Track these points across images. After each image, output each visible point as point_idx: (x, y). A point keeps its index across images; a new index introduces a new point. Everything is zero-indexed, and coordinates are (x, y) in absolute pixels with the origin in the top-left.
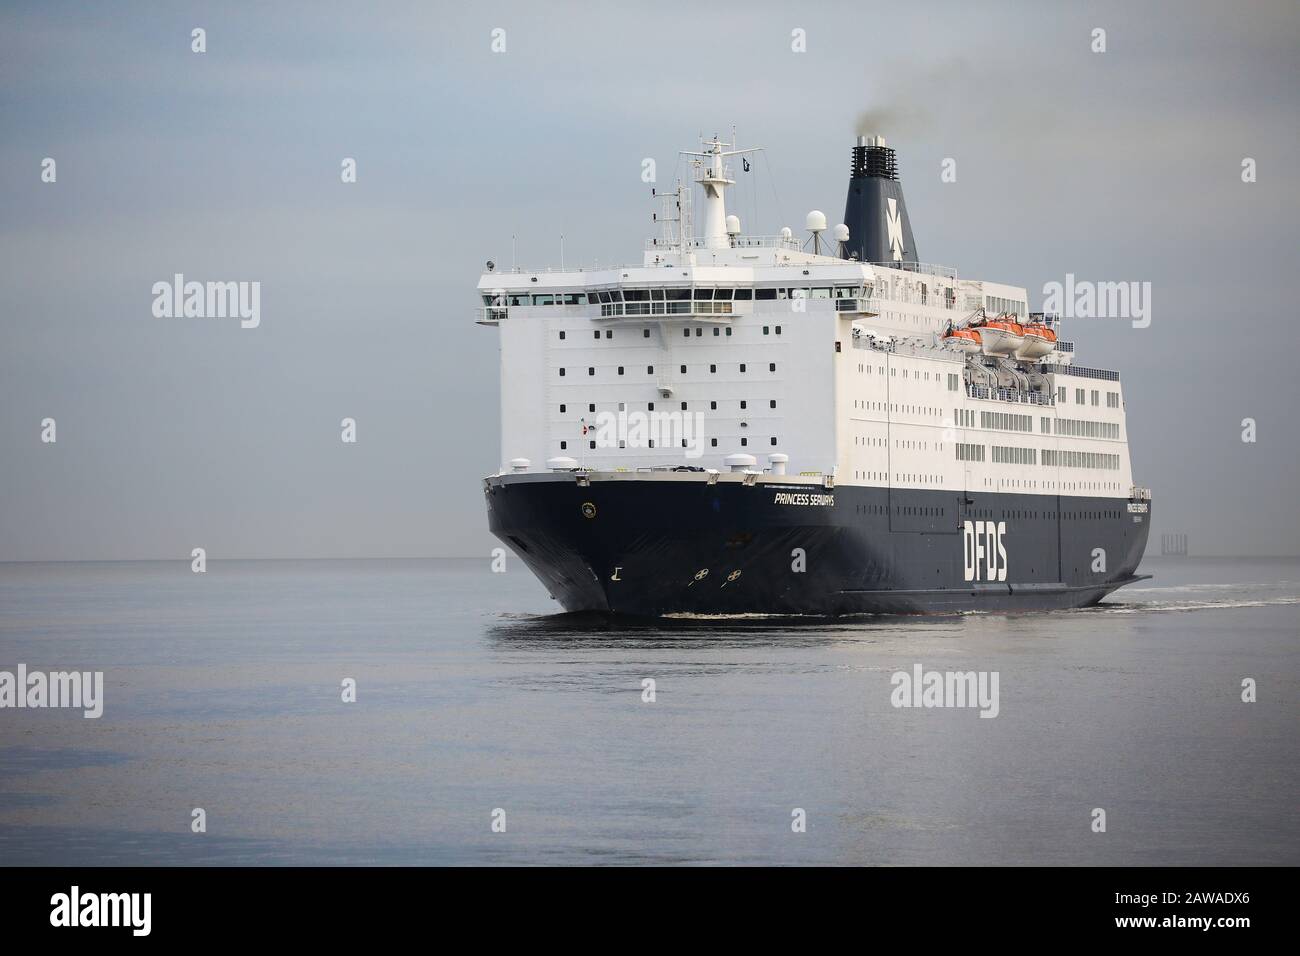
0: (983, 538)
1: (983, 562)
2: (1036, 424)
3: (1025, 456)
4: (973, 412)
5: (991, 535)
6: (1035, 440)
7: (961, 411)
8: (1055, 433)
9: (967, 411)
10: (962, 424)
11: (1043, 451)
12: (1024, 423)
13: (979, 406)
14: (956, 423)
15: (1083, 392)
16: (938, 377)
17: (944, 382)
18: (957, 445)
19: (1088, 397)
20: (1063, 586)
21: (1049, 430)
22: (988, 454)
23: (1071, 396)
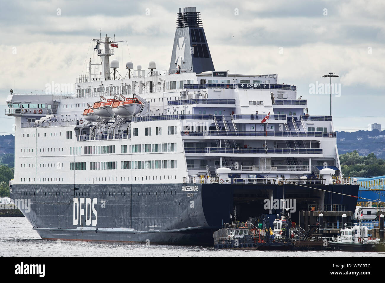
1: (83, 217)
2: (118, 150)
3: (112, 165)
4: (80, 147)
6: (118, 157)
7: (74, 148)
8: (130, 152)
9: (77, 147)
10: (74, 153)
11: (122, 162)
12: (112, 149)
13: (83, 144)
14: (70, 153)
15: (150, 129)
16: (61, 134)
17: (65, 135)
18: (71, 163)
19: (154, 131)
20: (132, 230)
21: (126, 151)
22: (88, 166)
23: (142, 132)
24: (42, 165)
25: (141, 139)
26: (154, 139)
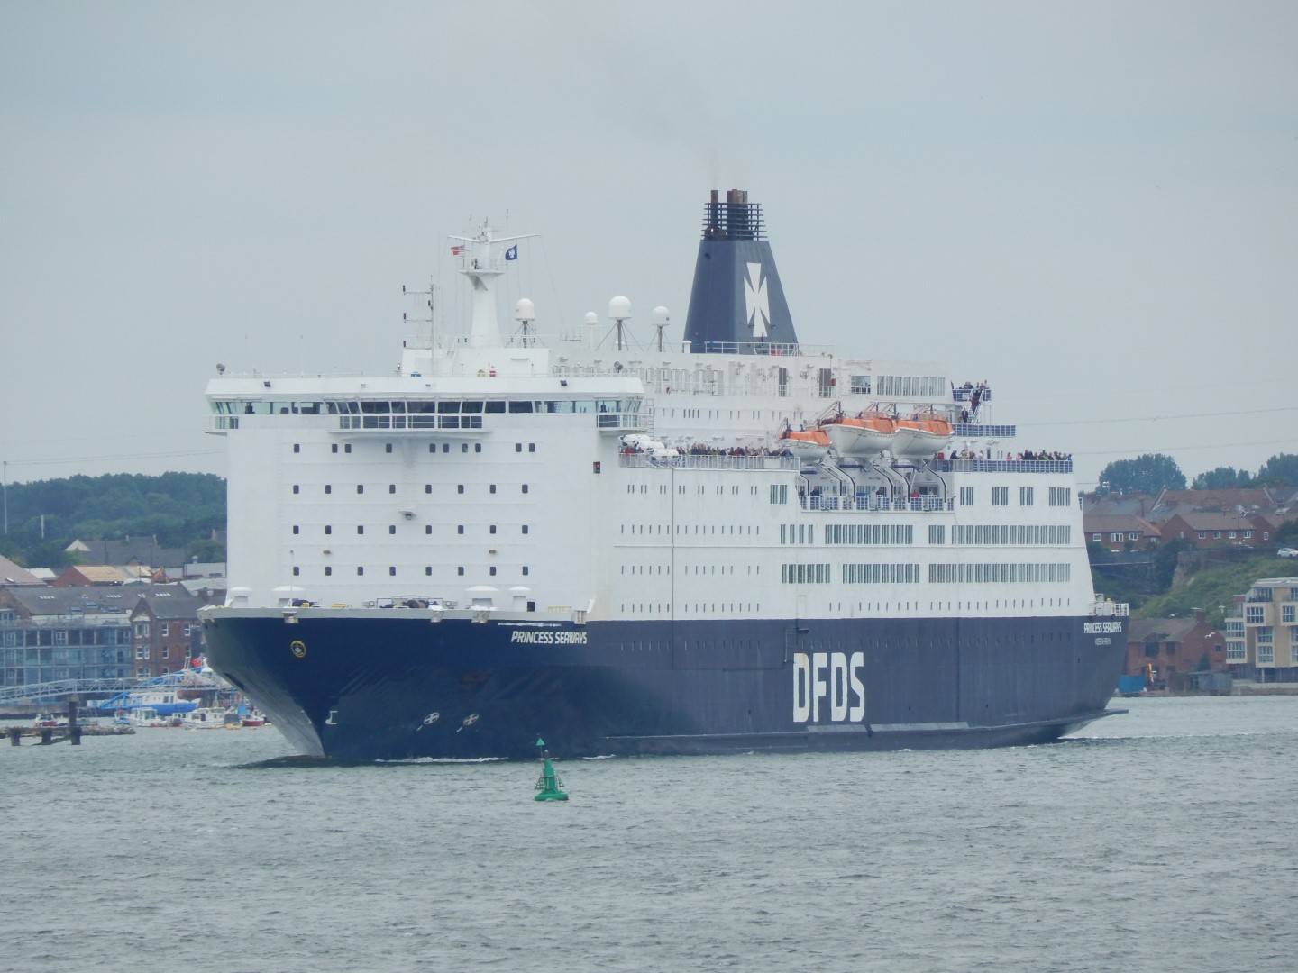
0: (825, 674)
1: (825, 703)
2: (921, 535)
3: (904, 573)
4: (811, 527)
5: (839, 670)
6: (920, 553)
7: (792, 527)
8: (954, 543)
9: (801, 527)
10: (792, 541)
11: (931, 566)
12: (902, 535)
13: (819, 520)
14: (783, 541)
15: (1005, 490)
16: (754, 490)
17: (765, 494)
18: (784, 567)
19: (1014, 496)
20: (964, 726)
21: (941, 540)
22: (836, 574)
23: (983, 496)
24: (692, 570)
25: (982, 513)
26: (1012, 514)
